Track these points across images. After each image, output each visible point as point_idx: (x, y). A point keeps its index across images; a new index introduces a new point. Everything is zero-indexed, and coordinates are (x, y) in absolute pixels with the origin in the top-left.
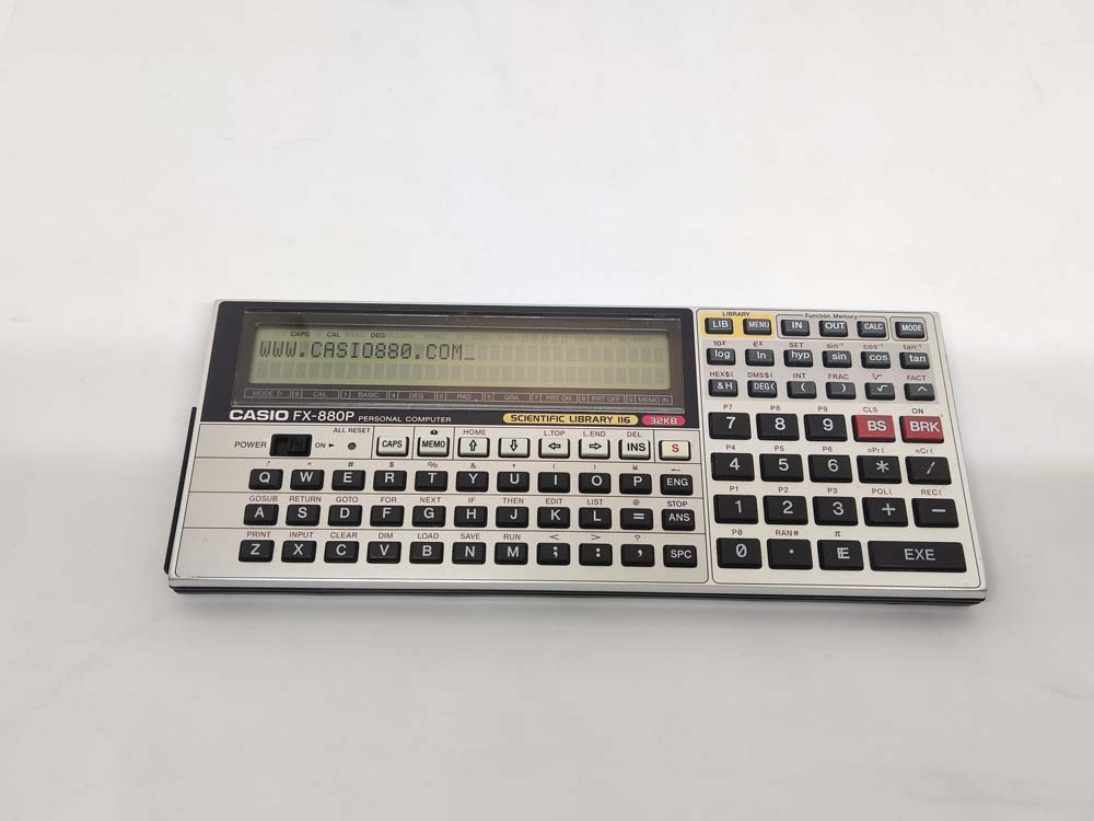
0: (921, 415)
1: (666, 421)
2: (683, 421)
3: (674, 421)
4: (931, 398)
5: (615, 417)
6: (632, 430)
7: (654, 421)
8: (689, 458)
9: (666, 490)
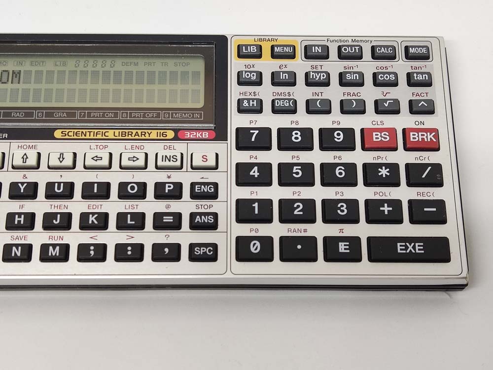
4: (431, 112)
6: (168, 144)
9: (194, 196)
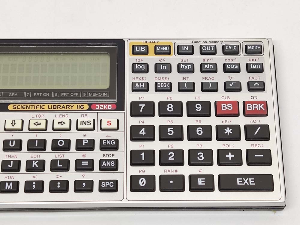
0: (256, 100)
1: (105, 107)
2: (115, 107)
3: (110, 107)
5: (75, 106)
7: (98, 107)
8: (118, 129)
